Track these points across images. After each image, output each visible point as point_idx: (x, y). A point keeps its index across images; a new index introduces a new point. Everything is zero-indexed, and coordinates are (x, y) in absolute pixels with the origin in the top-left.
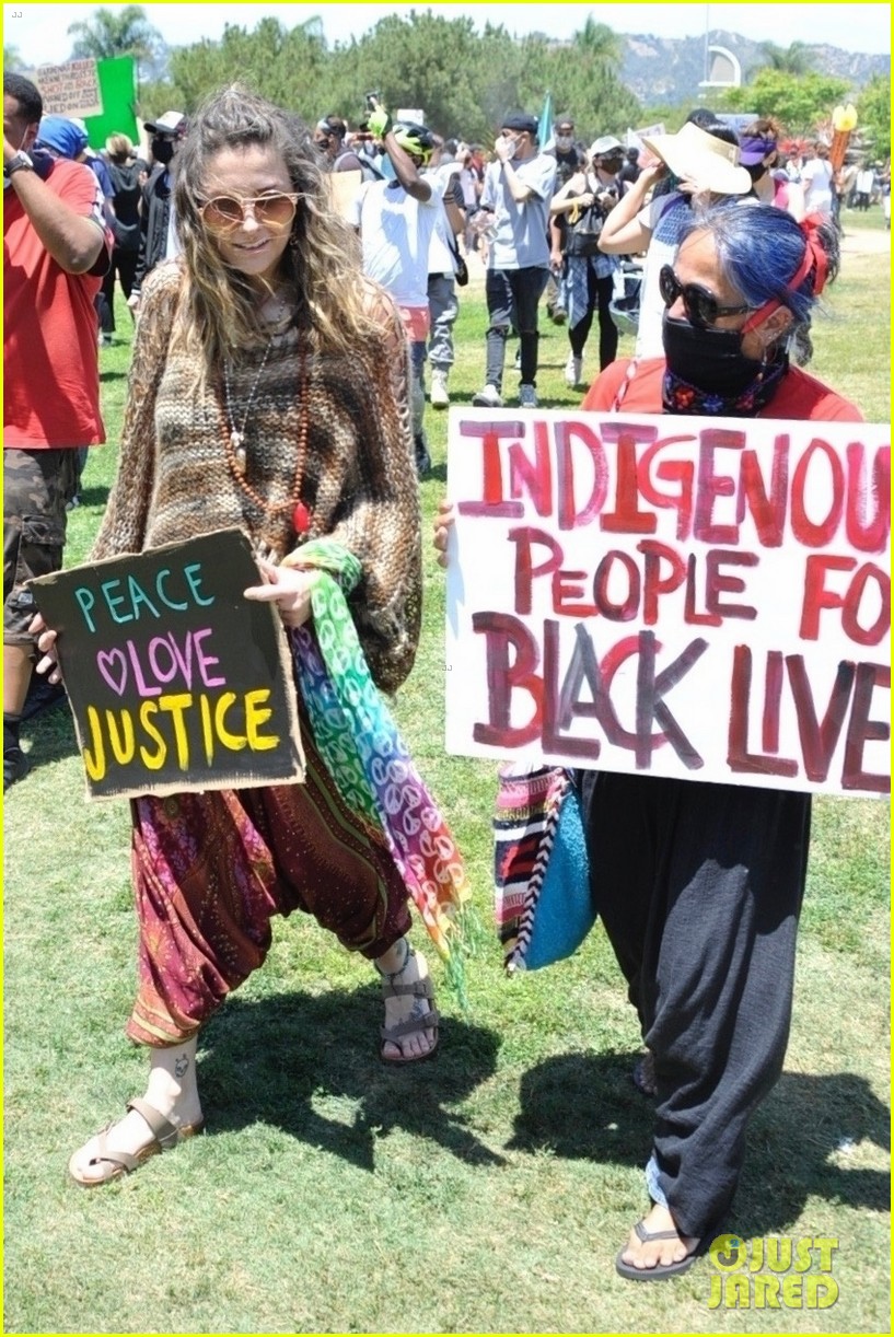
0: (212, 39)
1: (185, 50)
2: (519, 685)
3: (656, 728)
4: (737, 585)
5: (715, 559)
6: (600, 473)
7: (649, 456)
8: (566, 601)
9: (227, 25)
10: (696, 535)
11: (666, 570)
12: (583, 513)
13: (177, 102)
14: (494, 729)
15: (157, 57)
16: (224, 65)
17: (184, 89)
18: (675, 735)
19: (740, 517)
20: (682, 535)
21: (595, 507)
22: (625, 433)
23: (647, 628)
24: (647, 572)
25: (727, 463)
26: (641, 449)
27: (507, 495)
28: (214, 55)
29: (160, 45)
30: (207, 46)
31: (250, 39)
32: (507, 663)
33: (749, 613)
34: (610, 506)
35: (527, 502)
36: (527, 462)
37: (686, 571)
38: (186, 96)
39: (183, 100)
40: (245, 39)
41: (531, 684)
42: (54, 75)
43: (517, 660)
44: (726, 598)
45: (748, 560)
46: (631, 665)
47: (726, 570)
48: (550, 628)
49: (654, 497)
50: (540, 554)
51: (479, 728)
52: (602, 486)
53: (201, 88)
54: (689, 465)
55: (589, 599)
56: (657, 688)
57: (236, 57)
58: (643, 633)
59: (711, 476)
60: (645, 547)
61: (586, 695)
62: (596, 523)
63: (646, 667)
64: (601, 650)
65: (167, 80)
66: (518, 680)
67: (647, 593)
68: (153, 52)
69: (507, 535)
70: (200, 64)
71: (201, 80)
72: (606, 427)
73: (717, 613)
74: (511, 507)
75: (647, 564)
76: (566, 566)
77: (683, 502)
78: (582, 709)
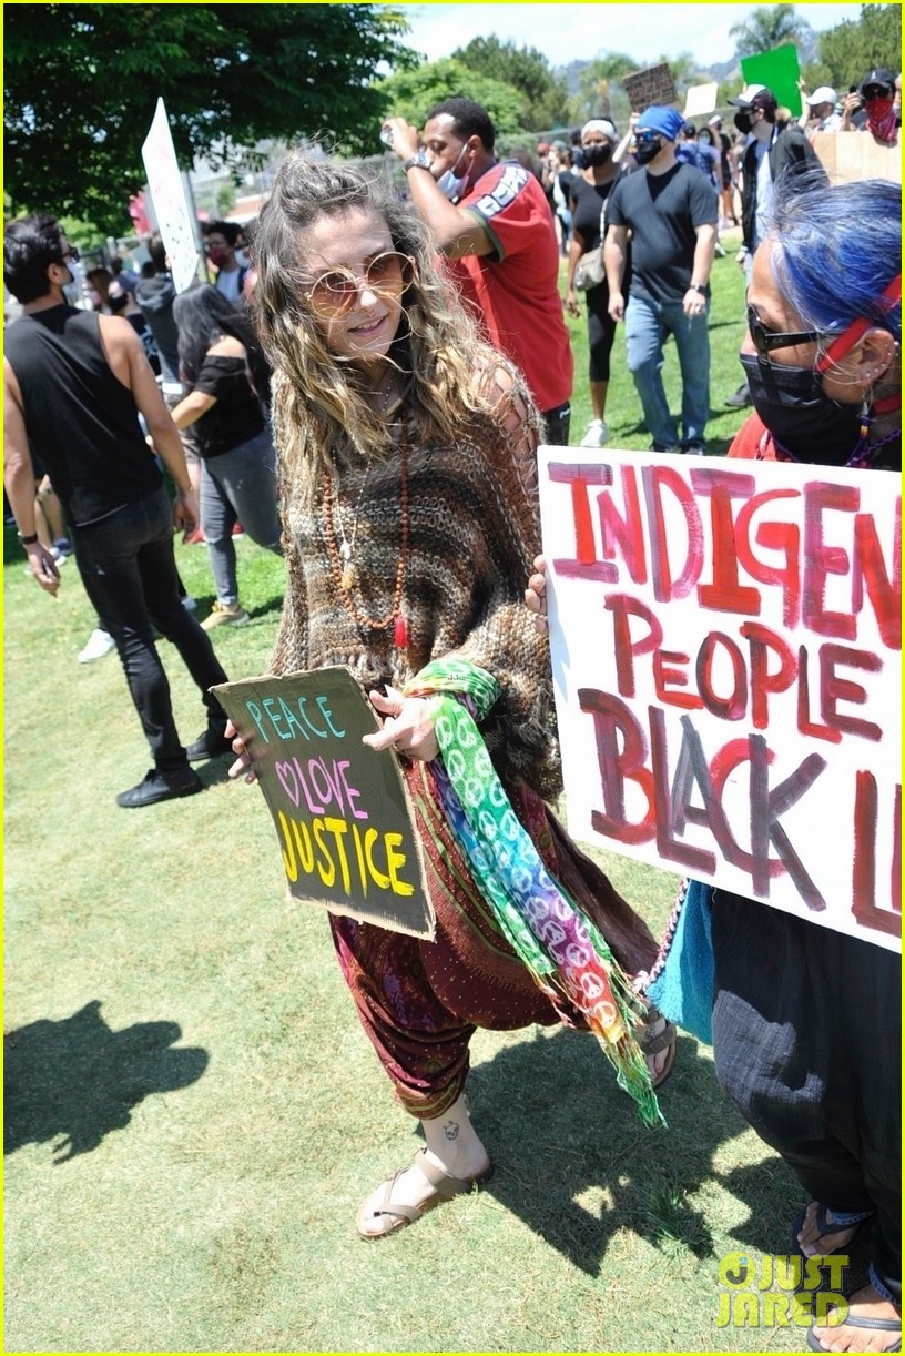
0: (852, 20)
1: (829, 33)
2: (629, 776)
3: (773, 853)
4: (856, 694)
5: (830, 655)
6: (694, 533)
7: (747, 513)
8: (669, 687)
9: (863, 5)
10: (806, 622)
11: (774, 664)
12: (679, 583)
13: (825, 77)
14: (610, 821)
15: (806, 44)
16: (863, 39)
17: (831, 66)
18: (792, 864)
19: (857, 605)
20: (789, 620)
21: (691, 576)
22: (719, 483)
23: (757, 732)
24: (752, 661)
25: (838, 530)
26: (737, 505)
27: (600, 556)
28: (854, 33)
29: (808, 33)
30: (848, 27)
31: (884, 13)
32: (617, 750)
33: (872, 732)
34: (707, 577)
35: (620, 562)
36: (617, 515)
37: (796, 666)
38: (833, 71)
39: (830, 75)
40: (880, 15)
41: (640, 776)
42: (637, 81)
43: (625, 749)
44: (844, 708)
45: (869, 662)
46: (742, 773)
47: (843, 672)
48: (655, 715)
49: (756, 569)
50: (638, 629)
51: (596, 815)
52: (697, 551)
53: (845, 63)
54: (792, 529)
55: (692, 688)
56: (772, 806)
57: (873, 31)
58: (753, 736)
59: (820, 546)
60: (750, 631)
61: (697, 800)
62: (693, 596)
63: (758, 778)
64: (710, 751)
65: (816, 61)
66: (629, 771)
67: (755, 689)
68: (802, 40)
69: (604, 603)
70: (842, 43)
71: (844, 56)
72: (698, 474)
73: (836, 727)
74: (605, 569)
75: (753, 653)
76: (666, 646)
77: (788, 577)
78: (695, 815)
